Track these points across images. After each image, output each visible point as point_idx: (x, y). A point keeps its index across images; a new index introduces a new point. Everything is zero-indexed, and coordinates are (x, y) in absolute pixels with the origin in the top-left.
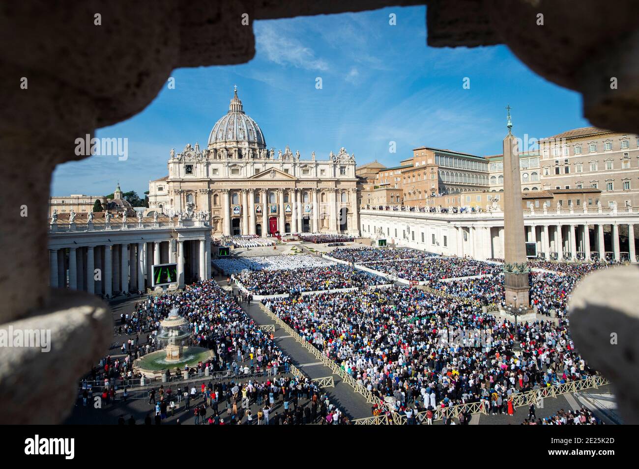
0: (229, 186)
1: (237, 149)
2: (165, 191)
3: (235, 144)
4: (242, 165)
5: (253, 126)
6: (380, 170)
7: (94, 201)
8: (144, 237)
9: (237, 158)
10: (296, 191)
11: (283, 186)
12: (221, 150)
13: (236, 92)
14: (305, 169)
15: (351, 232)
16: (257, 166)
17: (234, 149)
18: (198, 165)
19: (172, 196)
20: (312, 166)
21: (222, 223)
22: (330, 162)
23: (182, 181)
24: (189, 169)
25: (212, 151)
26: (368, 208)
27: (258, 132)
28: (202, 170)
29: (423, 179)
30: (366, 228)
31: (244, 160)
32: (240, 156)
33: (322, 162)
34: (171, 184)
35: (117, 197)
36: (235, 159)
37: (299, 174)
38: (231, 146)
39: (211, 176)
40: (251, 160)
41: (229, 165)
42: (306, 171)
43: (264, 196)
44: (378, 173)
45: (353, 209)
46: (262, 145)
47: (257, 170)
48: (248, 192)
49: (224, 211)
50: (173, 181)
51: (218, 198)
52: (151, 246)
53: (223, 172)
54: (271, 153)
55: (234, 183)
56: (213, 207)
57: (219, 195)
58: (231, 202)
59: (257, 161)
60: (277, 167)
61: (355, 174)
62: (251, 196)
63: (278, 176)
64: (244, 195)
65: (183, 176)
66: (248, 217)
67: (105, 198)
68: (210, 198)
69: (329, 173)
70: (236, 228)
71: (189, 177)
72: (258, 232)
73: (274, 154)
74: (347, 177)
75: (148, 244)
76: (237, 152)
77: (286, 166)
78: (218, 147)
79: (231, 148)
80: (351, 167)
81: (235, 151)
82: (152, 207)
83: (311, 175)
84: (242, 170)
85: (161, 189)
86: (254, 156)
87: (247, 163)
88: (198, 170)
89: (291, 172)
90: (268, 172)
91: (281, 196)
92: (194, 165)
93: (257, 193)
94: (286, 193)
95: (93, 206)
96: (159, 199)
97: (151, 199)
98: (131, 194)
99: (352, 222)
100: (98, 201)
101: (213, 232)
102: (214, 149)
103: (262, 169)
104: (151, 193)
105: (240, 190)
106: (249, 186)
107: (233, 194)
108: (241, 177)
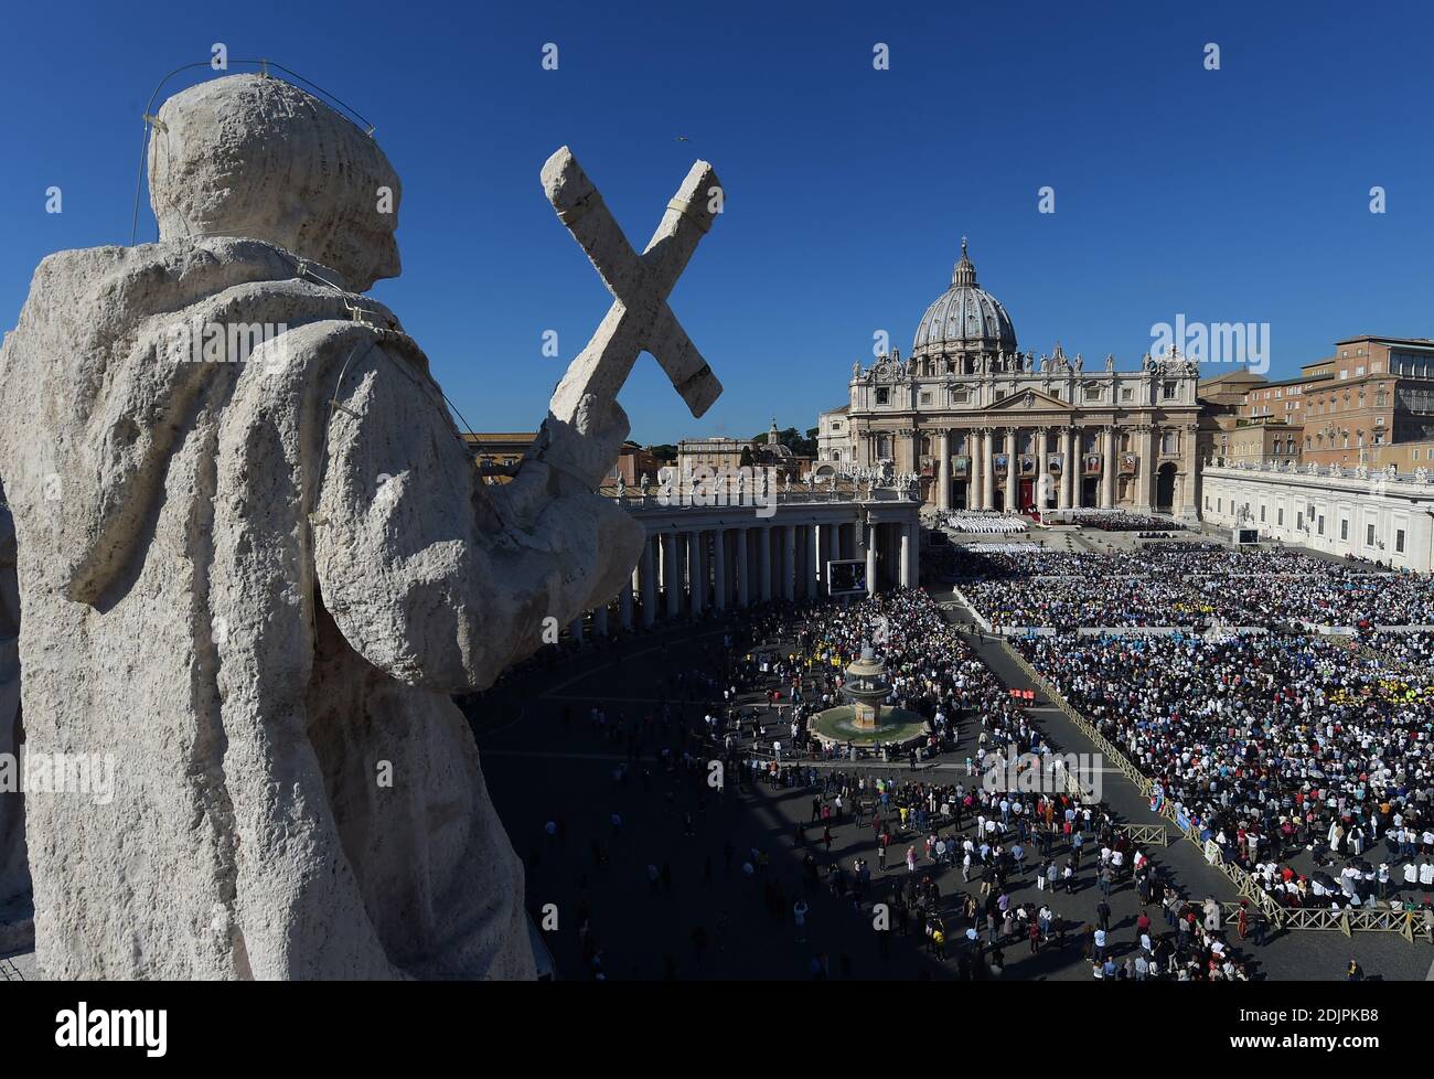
0: (949, 424)
1: (963, 354)
2: (845, 429)
3: (960, 346)
4: (973, 385)
5: (993, 310)
6: (1251, 386)
7: (741, 447)
8: (816, 515)
9: (963, 372)
10: (1072, 433)
11: (1048, 422)
12: (936, 356)
13: (965, 248)
14: (1092, 388)
15: (1181, 510)
16: (999, 387)
17: (959, 354)
18: (898, 388)
19: (856, 440)
20: (1107, 382)
21: (935, 487)
22: (1144, 374)
23: (873, 416)
24: (882, 396)
25: (920, 359)
26: (1221, 464)
27: (1001, 319)
28: (905, 396)
29: (1357, 406)
30: (1213, 504)
31: (976, 376)
32: (970, 369)
33: (1127, 375)
34: (855, 421)
35: (772, 439)
36: (959, 375)
37: (1081, 400)
38: (954, 349)
39: (921, 407)
40: (988, 375)
41: (950, 385)
42: (1093, 394)
43: (1011, 440)
44: (1247, 393)
45: (1187, 467)
46: (1009, 342)
47: (1000, 394)
48: (981, 435)
49: (939, 465)
50: (858, 417)
51: (930, 446)
52: (826, 531)
53: (939, 399)
54: (1026, 361)
55: (958, 419)
57: (930, 438)
58: (951, 452)
59: (1000, 376)
60: (1039, 387)
61: (1197, 395)
62: (987, 442)
63: (1039, 405)
64: (974, 439)
65: (874, 407)
66: (981, 479)
67: (755, 443)
68: (916, 444)
69: (1140, 395)
70: (959, 498)
71: (882, 408)
72: (998, 503)
73: (1032, 363)
74: (1178, 404)
75: (822, 527)
76: (963, 360)
77: (1054, 386)
78: (931, 352)
79: (953, 353)
80: (1188, 382)
81: (961, 358)
82: (824, 458)
83: (1105, 399)
84: (973, 395)
85: (836, 427)
86: (995, 368)
87: (982, 382)
88: (898, 396)
89: (1064, 396)
90: (1019, 397)
91: (1042, 440)
92: (892, 388)
93: (997, 435)
94: (1052, 436)
95: (739, 457)
96: (834, 444)
97: (822, 444)
98: (791, 433)
99: (1183, 489)
100: (746, 448)
102: (923, 355)
103: (1009, 391)
104: (823, 433)
105: (967, 431)
106: (984, 422)
107: (956, 438)
108: (971, 406)
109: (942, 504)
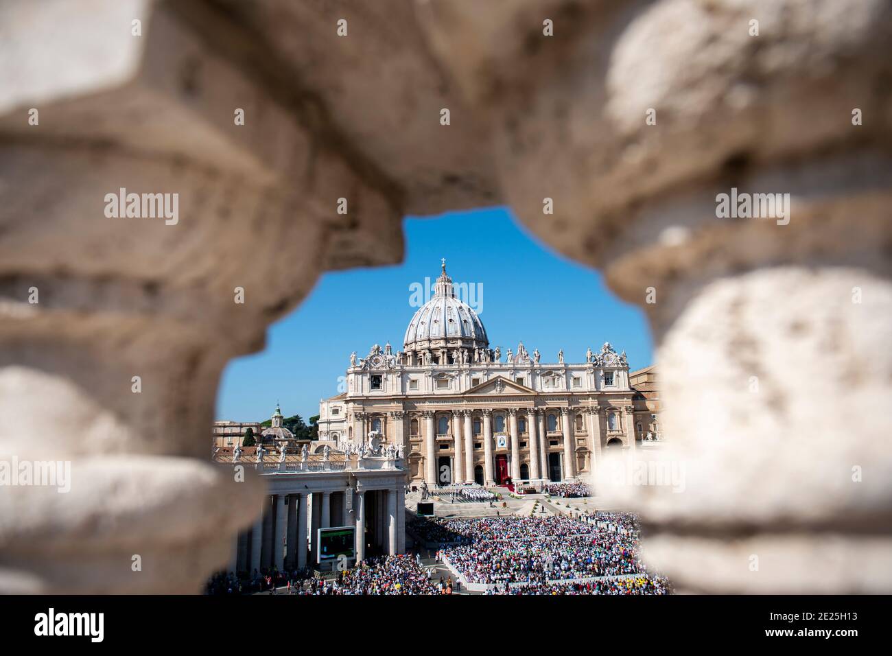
0: (433, 407)
1: (446, 350)
2: (341, 416)
3: (442, 343)
4: (453, 374)
5: (468, 315)
7: (244, 430)
8: (308, 483)
9: (445, 363)
10: (536, 413)
11: (516, 405)
12: (423, 352)
13: (444, 267)
14: (549, 377)
16: (475, 376)
17: (442, 350)
18: (390, 377)
19: (351, 422)
20: (560, 372)
21: (423, 464)
22: (588, 365)
23: (366, 401)
24: (376, 381)
25: (410, 354)
26: (654, 439)
27: (476, 324)
28: (395, 382)
31: (455, 366)
32: (451, 361)
33: (575, 366)
34: (351, 404)
35: (275, 424)
36: (443, 365)
37: (541, 386)
38: (437, 346)
39: (409, 392)
40: (466, 366)
41: (435, 374)
42: (550, 382)
43: (487, 421)
45: (629, 441)
46: (482, 341)
47: (476, 381)
48: (461, 415)
49: (426, 443)
50: (354, 401)
51: (417, 426)
52: (318, 498)
53: (425, 385)
54: (496, 355)
55: (441, 403)
56: (410, 439)
57: (418, 419)
58: (437, 431)
59: (475, 366)
60: (506, 375)
61: (629, 383)
62: (467, 421)
63: (508, 391)
64: (456, 420)
65: (368, 392)
66: (464, 454)
67: (259, 426)
68: (405, 425)
69: (587, 383)
71: (376, 393)
72: (479, 478)
73: (500, 356)
74: (616, 390)
75: (314, 495)
76: (445, 355)
77: (519, 375)
78: (418, 348)
79: (437, 349)
80: (621, 373)
81: (443, 353)
82: (323, 439)
83: (560, 386)
84: (453, 383)
85: (336, 412)
86: (470, 360)
87: (461, 371)
88: (389, 383)
89: (528, 382)
90: (492, 384)
91: (512, 420)
92: (384, 376)
93: (476, 417)
94: (521, 416)
95: (242, 439)
96: (333, 427)
97: (323, 428)
98: (295, 420)
100: (250, 431)
101: (410, 477)
102: (412, 351)
103: (483, 379)
104: (322, 419)
105: (450, 414)
106: (464, 406)
107: (441, 420)
108: (452, 392)
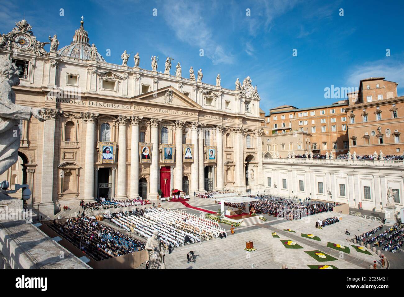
0: (97, 108)
4: (121, 75)
11: (183, 117)
14: (209, 96)
16: (146, 81)
18: (40, 64)
20: (218, 93)
21: (78, 175)
28: (47, 73)
29: (376, 119)
33: (227, 91)
37: (201, 101)
41: (99, 71)
42: (209, 100)
43: (154, 131)
45: (259, 158)
47: (145, 88)
48: (128, 122)
49: (84, 151)
51: (73, 130)
53: (87, 83)
55: (106, 105)
56: (63, 145)
57: (75, 122)
58: (97, 138)
59: (145, 72)
60: (175, 87)
62: (134, 129)
63: (176, 102)
64: (122, 128)
66: (128, 165)
68: (58, 127)
69: (234, 107)
70: (104, 186)
74: (252, 115)
77: (186, 89)
80: (256, 102)
83: (217, 105)
84: (121, 84)
87: (130, 74)
89: (193, 98)
90: (162, 93)
91: (179, 132)
92: (32, 62)
93: (143, 124)
101: (60, 193)
103: (153, 87)
105: (115, 120)
106: (131, 111)
108: (120, 94)
109: (87, 195)
